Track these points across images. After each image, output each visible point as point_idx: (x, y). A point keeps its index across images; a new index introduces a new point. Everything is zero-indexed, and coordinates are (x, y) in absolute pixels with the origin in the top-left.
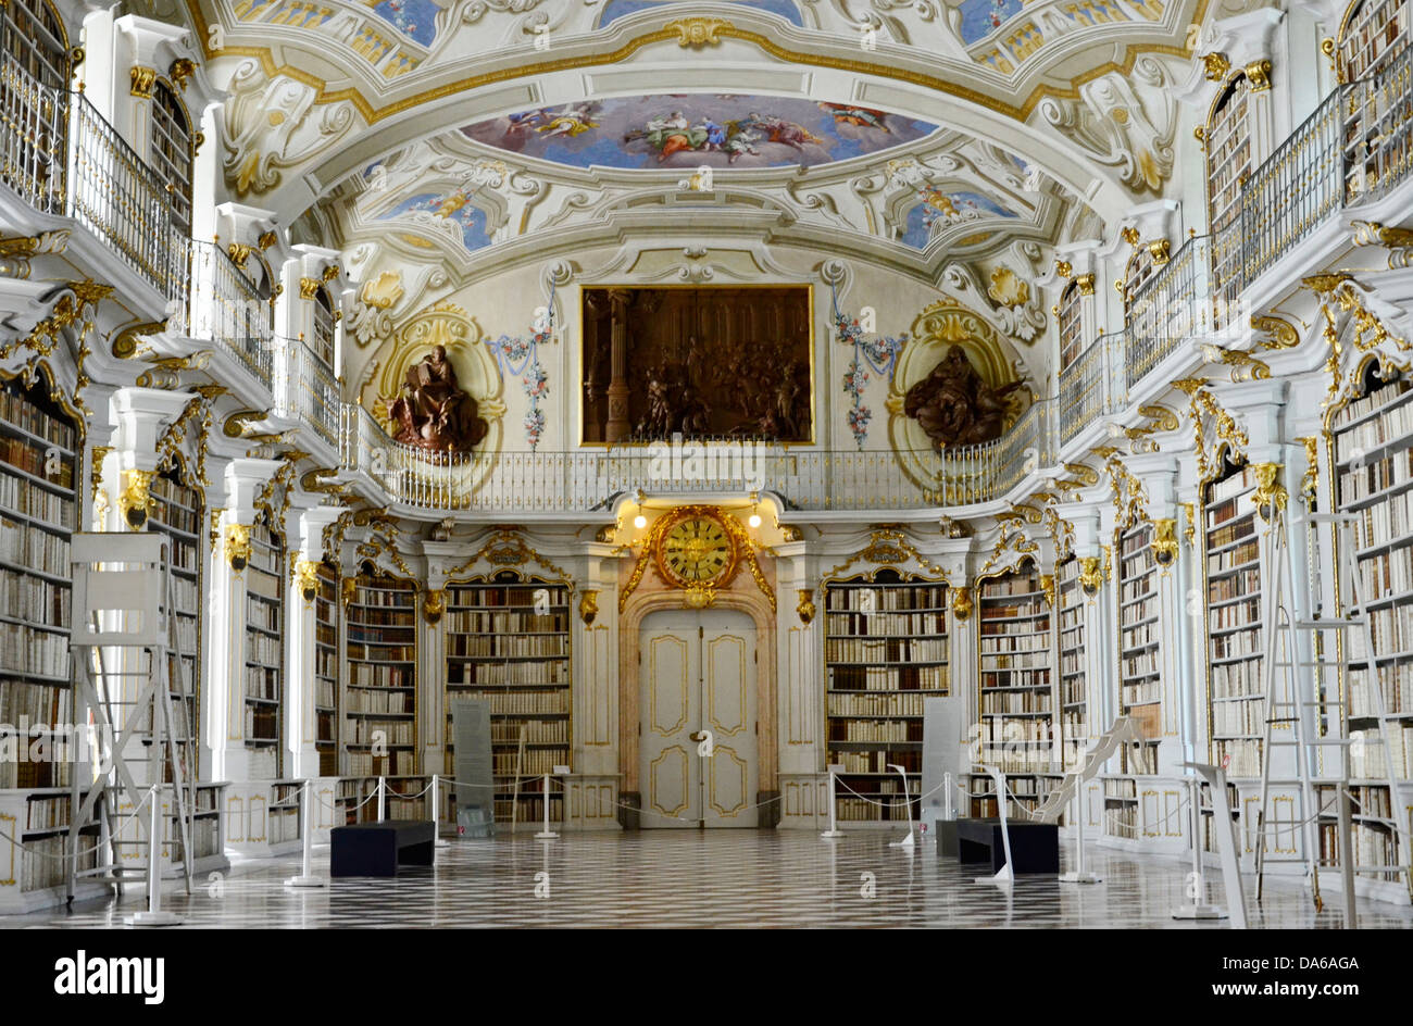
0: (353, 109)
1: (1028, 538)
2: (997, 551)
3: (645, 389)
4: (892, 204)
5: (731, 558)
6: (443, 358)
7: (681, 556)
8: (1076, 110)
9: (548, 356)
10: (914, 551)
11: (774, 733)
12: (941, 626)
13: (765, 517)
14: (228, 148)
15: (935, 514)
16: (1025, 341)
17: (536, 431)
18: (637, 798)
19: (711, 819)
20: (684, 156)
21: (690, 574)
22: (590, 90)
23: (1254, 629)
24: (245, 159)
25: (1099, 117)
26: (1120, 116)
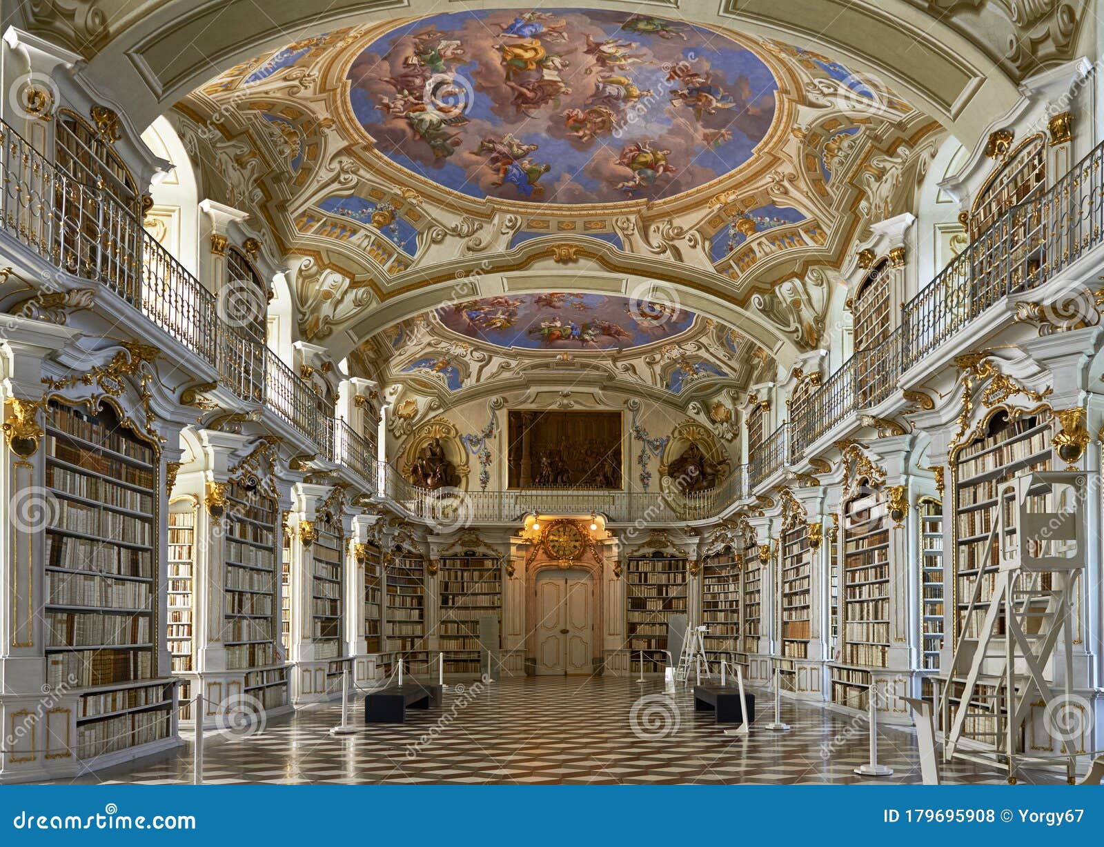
0: (372, 291)
1: (729, 536)
2: (713, 543)
3: (539, 462)
4: (664, 369)
5: (581, 545)
6: (438, 445)
7: (556, 544)
8: (772, 301)
9: (491, 445)
10: (672, 543)
11: (601, 629)
12: (684, 579)
13: (599, 525)
14: (300, 312)
15: (683, 524)
16: (727, 440)
17: (485, 482)
18: (534, 661)
19: (570, 670)
20: (560, 342)
21: (561, 553)
22: (506, 289)
23: (880, 583)
24: (311, 319)
25: (785, 305)
26: (796, 304)
